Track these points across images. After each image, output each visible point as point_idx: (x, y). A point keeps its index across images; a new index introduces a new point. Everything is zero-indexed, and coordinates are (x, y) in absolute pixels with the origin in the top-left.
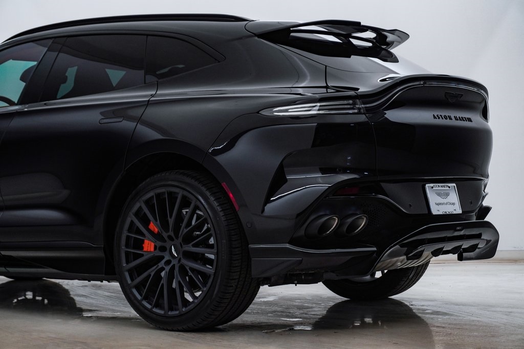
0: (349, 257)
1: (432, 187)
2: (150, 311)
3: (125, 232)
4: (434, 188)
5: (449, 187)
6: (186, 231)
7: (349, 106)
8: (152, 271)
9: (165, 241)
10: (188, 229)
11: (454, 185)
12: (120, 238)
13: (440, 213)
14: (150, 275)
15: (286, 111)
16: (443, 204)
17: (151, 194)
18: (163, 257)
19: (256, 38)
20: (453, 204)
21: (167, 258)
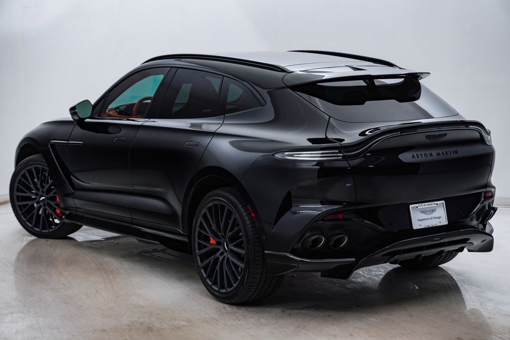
0: (336, 265)
1: (417, 207)
2: (211, 286)
3: (198, 228)
4: (419, 207)
5: (437, 204)
6: (230, 234)
7: (336, 155)
8: (212, 258)
9: (220, 239)
10: (232, 232)
11: (443, 202)
12: (194, 232)
13: (423, 227)
14: (210, 262)
15: (292, 156)
16: (427, 219)
17: (211, 204)
18: (219, 250)
19: (289, 90)
20: (439, 218)
21: (221, 251)
